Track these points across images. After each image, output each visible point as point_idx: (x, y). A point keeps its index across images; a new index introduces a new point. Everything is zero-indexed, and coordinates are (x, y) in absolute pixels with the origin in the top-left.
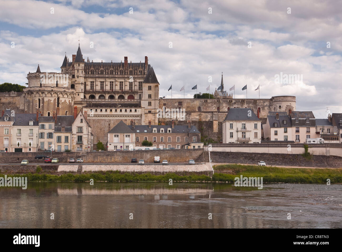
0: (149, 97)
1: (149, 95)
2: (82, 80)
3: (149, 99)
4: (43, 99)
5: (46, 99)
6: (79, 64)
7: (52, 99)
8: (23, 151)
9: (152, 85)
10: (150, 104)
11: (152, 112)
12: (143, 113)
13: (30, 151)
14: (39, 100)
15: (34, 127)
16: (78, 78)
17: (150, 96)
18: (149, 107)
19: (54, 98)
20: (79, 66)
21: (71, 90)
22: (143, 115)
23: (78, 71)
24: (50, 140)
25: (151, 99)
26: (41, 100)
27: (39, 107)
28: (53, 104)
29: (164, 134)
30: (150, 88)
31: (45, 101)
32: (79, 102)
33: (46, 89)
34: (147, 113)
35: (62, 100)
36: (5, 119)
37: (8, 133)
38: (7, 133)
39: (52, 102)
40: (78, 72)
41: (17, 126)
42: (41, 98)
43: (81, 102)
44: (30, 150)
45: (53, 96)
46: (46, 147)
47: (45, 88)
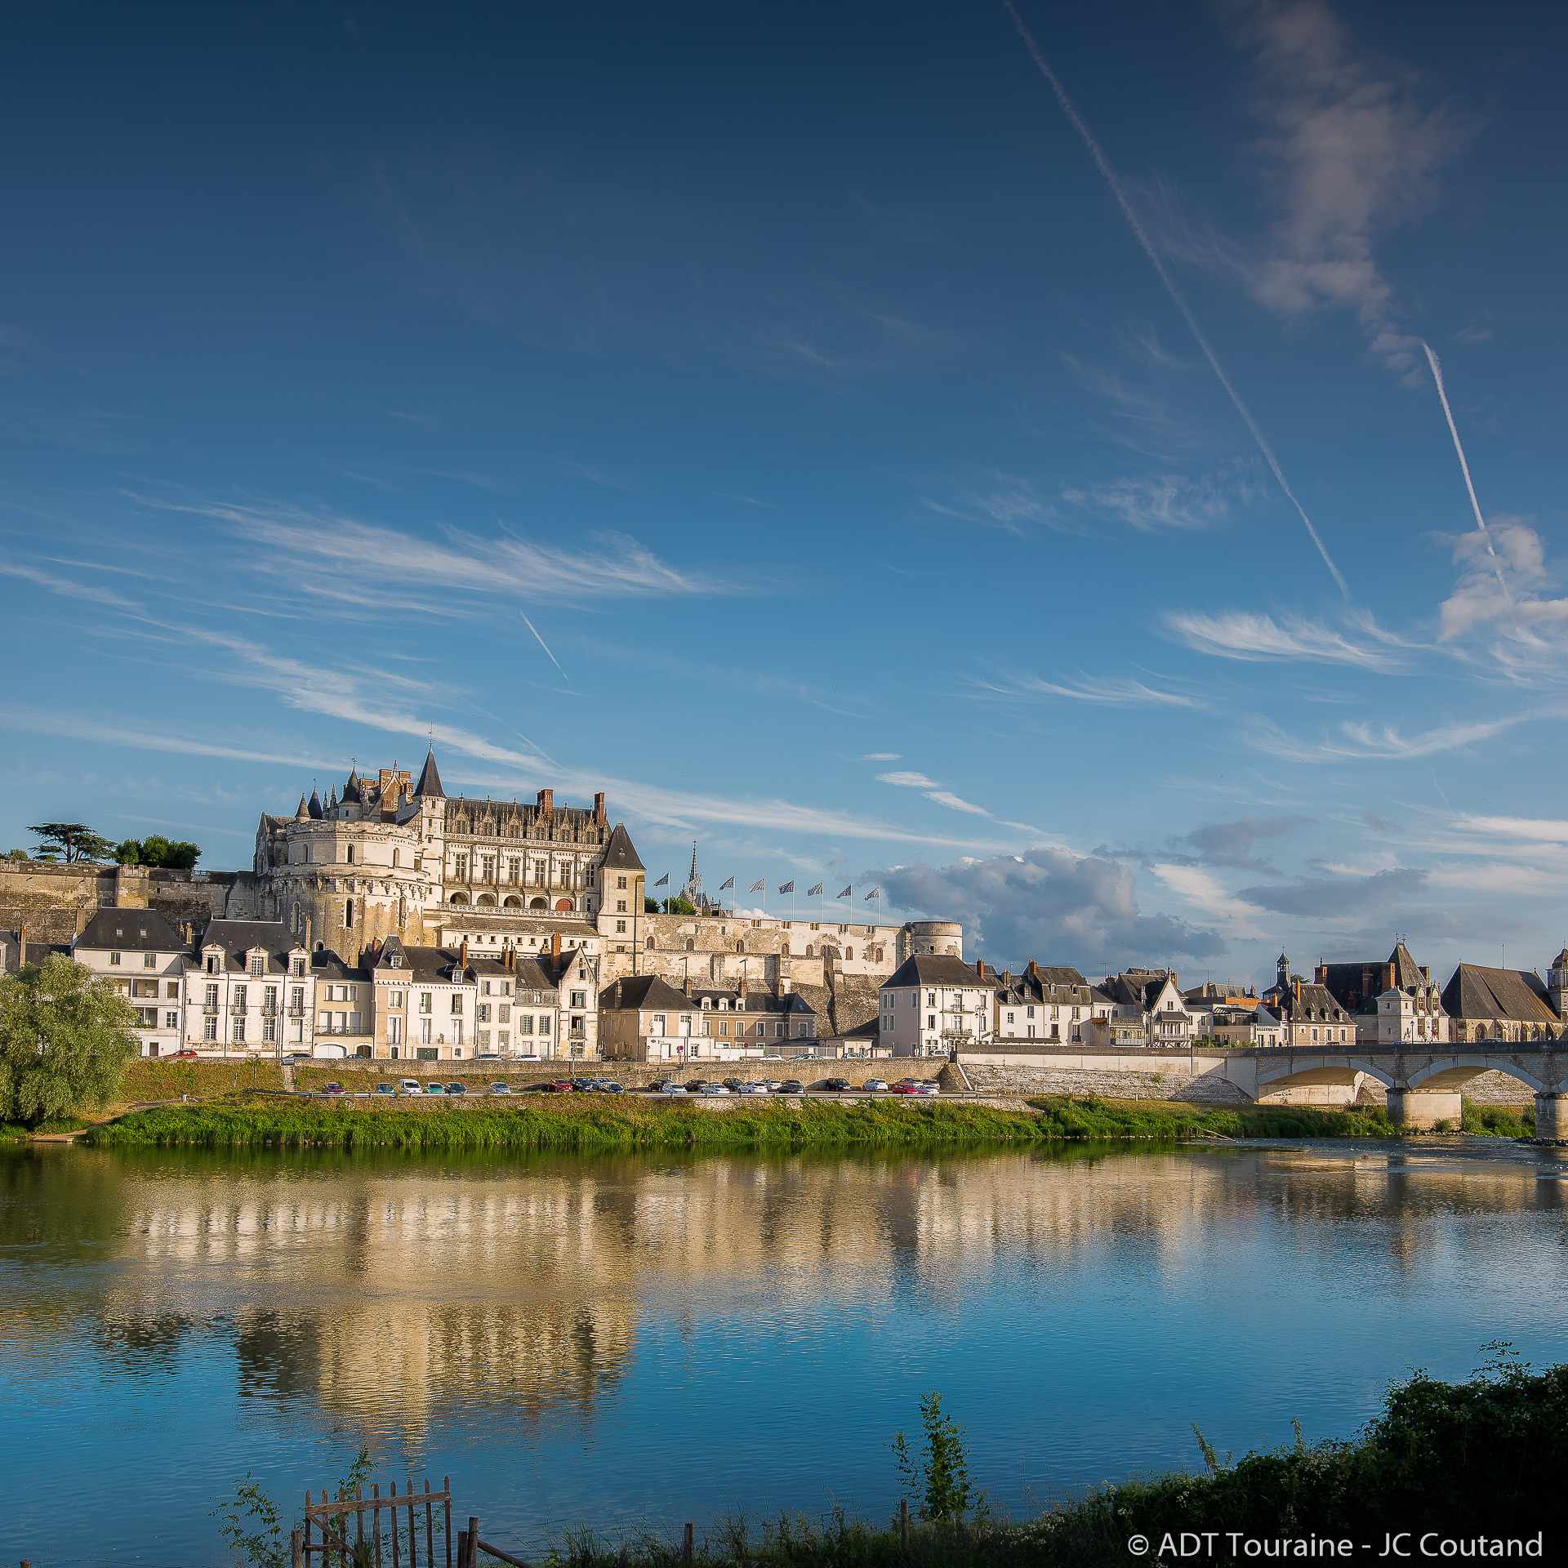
0: (619, 907)
1: (619, 902)
2: (437, 848)
3: (620, 914)
4: (362, 902)
5: (370, 902)
6: (434, 803)
7: (388, 901)
8: (440, 1057)
9: (629, 874)
10: (621, 927)
11: (626, 950)
12: (603, 952)
13: (459, 1058)
14: (350, 903)
15: (464, 986)
16: (430, 842)
17: (622, 906)
18: (621, 936)
19: (393, 899)
20: (434, 807)
21: (415, 876)
22: (602, 957)
23: (430, 821)
24: (504, 1027)
25: (625, 914)
26: (355, 902)
27: (349, 924)
28: (388, 917)
29: (729, 1015)
30: (622, 883)
31: (368, 907)
32: (432, 913)
33: (373, 872)
34: (613, 952)
35: (410, 904)
36: (392, 964)
37: (400, 1005)
38: (395, 1003)
39: (387, 909)
40: (430, 825)
41: (422, 985)
42: (354, 898)
43: (437, 913)
44: (458, 1052)
45: (391, 893)
46: (494, 1047)
47: (371, 869)
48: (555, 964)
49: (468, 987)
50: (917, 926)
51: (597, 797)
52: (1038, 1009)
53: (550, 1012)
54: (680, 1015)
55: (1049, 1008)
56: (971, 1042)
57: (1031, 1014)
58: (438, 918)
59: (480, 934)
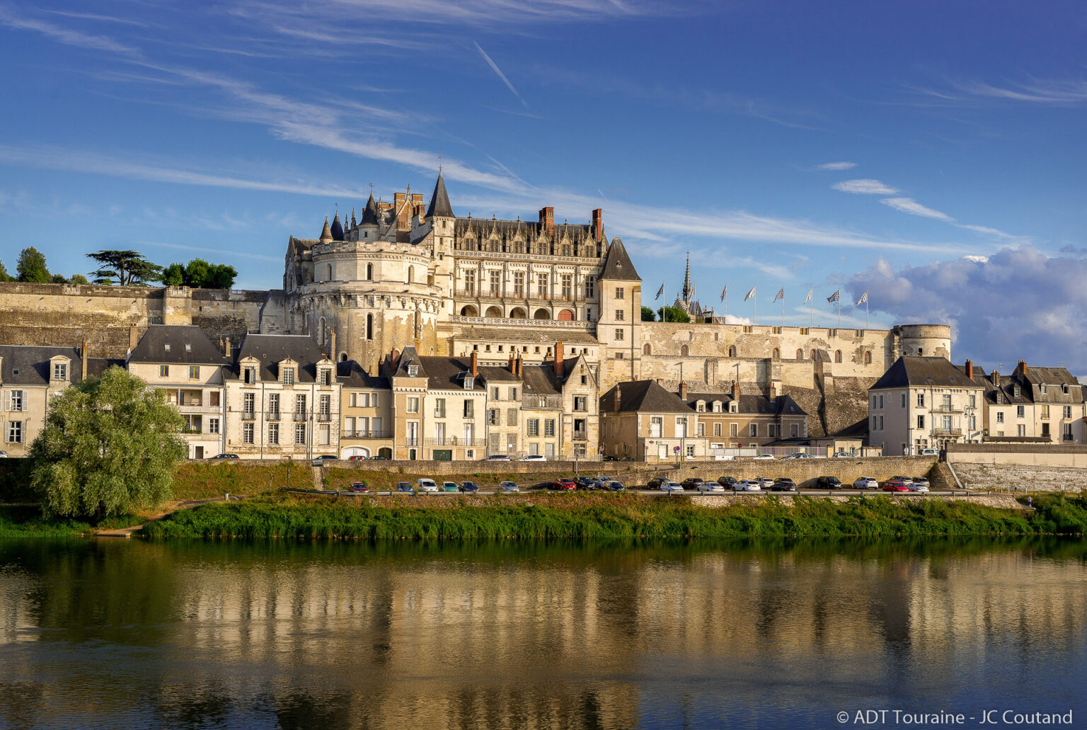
0: (617, 316)
1: (617, 311)
2: (448, 264)
3: (618, 322)
4: (381, 315)
5: (389, 316)
6: (444, 222)
7: (404, 315)
8: (454, 458)
9: (626, 285)
10: (619, 335)
11: (624, 356)
12: (603, 359)
13: (471, 459)
14: (370, 317)
15: (475, 393)
16: (441, 259)
17: (620, 315)
18: (619, 343)
19: (409, 313)
20: (444, 226)
21: (428, 291)
22: (602, 363)
23: (441, 239)
24: (513, 429)
25: (622, 322)
26: (375, 317)
27: (370, 336)
28: (405, 329)
29: (723, 416)
30: (620, 294)
31: (387, 320)
32: (444, 325)
33: (390, 287)
34: (612, 359)
35: (425, 317)
36: (409, 372)
37: (416, 410)
38: (413, 408)
39: (404, 322)
40: (441, 243)
41: (436, 391)
42: (374, 312)
43: (449, 325)
44: (470, 453)
45: (407, 307)
46: (503, 448)
47: (389, 286)
48: (559, 371)
49: (478, 393)
50: (905, 329)
51: (596, 214)
52: (1028, 409)
53: (554, 415)
54: (676, 417)
55: (1039, 408)
56: (960, 441)
57: (1021, 412)
58: (449, 329)
59: (488, 344)
